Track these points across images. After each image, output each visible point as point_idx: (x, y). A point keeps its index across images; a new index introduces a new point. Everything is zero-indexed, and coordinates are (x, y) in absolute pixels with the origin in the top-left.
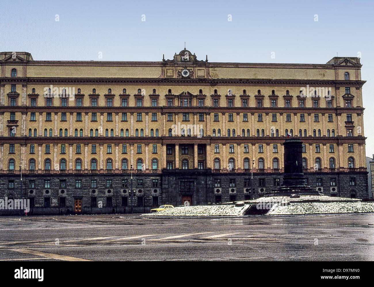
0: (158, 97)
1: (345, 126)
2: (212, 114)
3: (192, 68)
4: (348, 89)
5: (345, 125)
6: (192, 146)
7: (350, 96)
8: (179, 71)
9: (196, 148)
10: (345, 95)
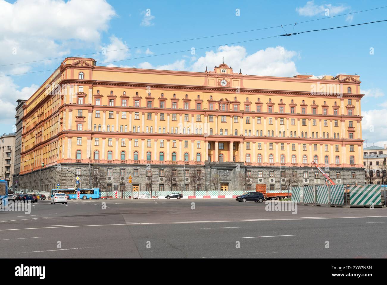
0: (202, 102)
1: (348, 131)
2: (245, 118)
3: (230, 79)
4: (350, 101)
5: (348, 129)
6: (228, 143)
7: (352, 106)
8: (218, 81)
9: (231, 145)
10: (348, 106)
